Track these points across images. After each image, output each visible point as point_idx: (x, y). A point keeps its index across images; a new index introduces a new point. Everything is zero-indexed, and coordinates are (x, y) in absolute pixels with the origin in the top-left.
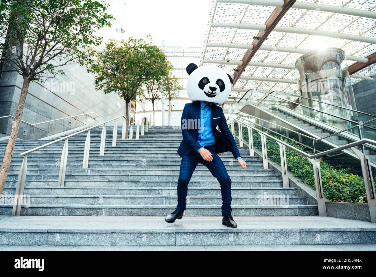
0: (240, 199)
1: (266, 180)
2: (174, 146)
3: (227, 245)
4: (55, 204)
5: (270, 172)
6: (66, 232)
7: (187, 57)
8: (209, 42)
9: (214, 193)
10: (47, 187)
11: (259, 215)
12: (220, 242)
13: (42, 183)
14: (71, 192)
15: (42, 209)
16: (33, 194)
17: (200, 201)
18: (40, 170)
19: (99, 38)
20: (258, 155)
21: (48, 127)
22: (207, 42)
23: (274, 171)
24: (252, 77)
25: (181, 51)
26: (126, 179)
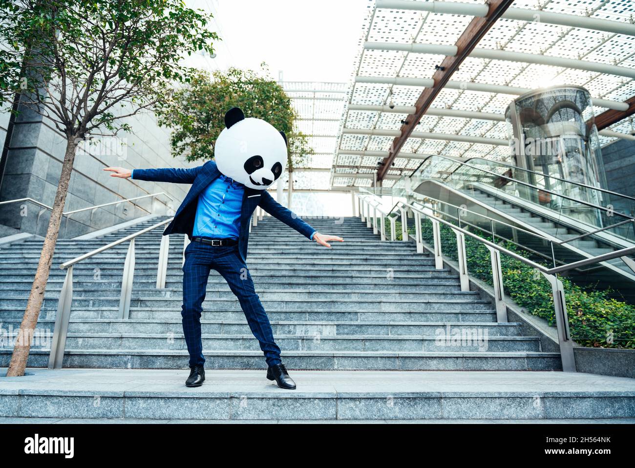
0: (427, 342)
1: (468, 309)
2: (306, 251)
3: (422, 419)
4: (118, 348)
5: (473, 297)
6: (154, 396)
7: (320, 99)
8: (359, 75)
9: (383, 331)
10: (99, 320)
11: (462, 368)
12: (411, 414)
13: (92, 312)
14: (142, 328)
15: (97, 357)
16: (79, 331)
17: (360, 345)
18: (85, 291)
19: (190, 70)
20: (450, 267)
21: (89, 217)
22: (357, 75)
23: (479, 294)
24: (431, 135)
25: (310, 89)
26: (231, 307)
